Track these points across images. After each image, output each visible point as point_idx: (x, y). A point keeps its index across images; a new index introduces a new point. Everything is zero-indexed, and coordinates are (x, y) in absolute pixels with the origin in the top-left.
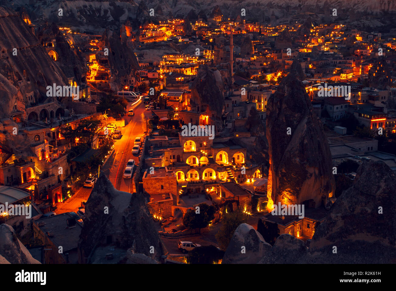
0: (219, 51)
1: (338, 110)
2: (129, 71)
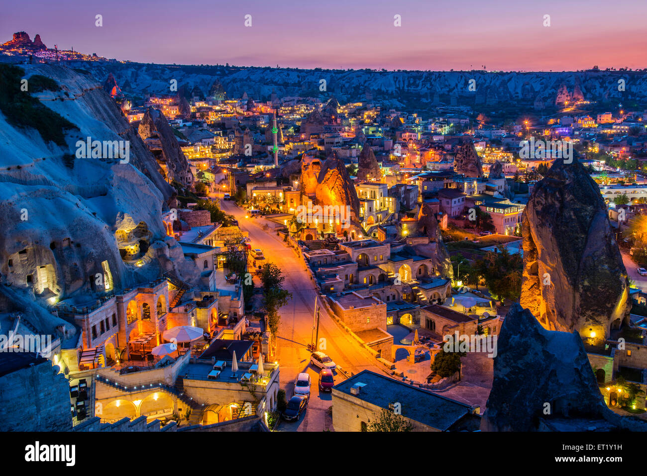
1: (456, 205)
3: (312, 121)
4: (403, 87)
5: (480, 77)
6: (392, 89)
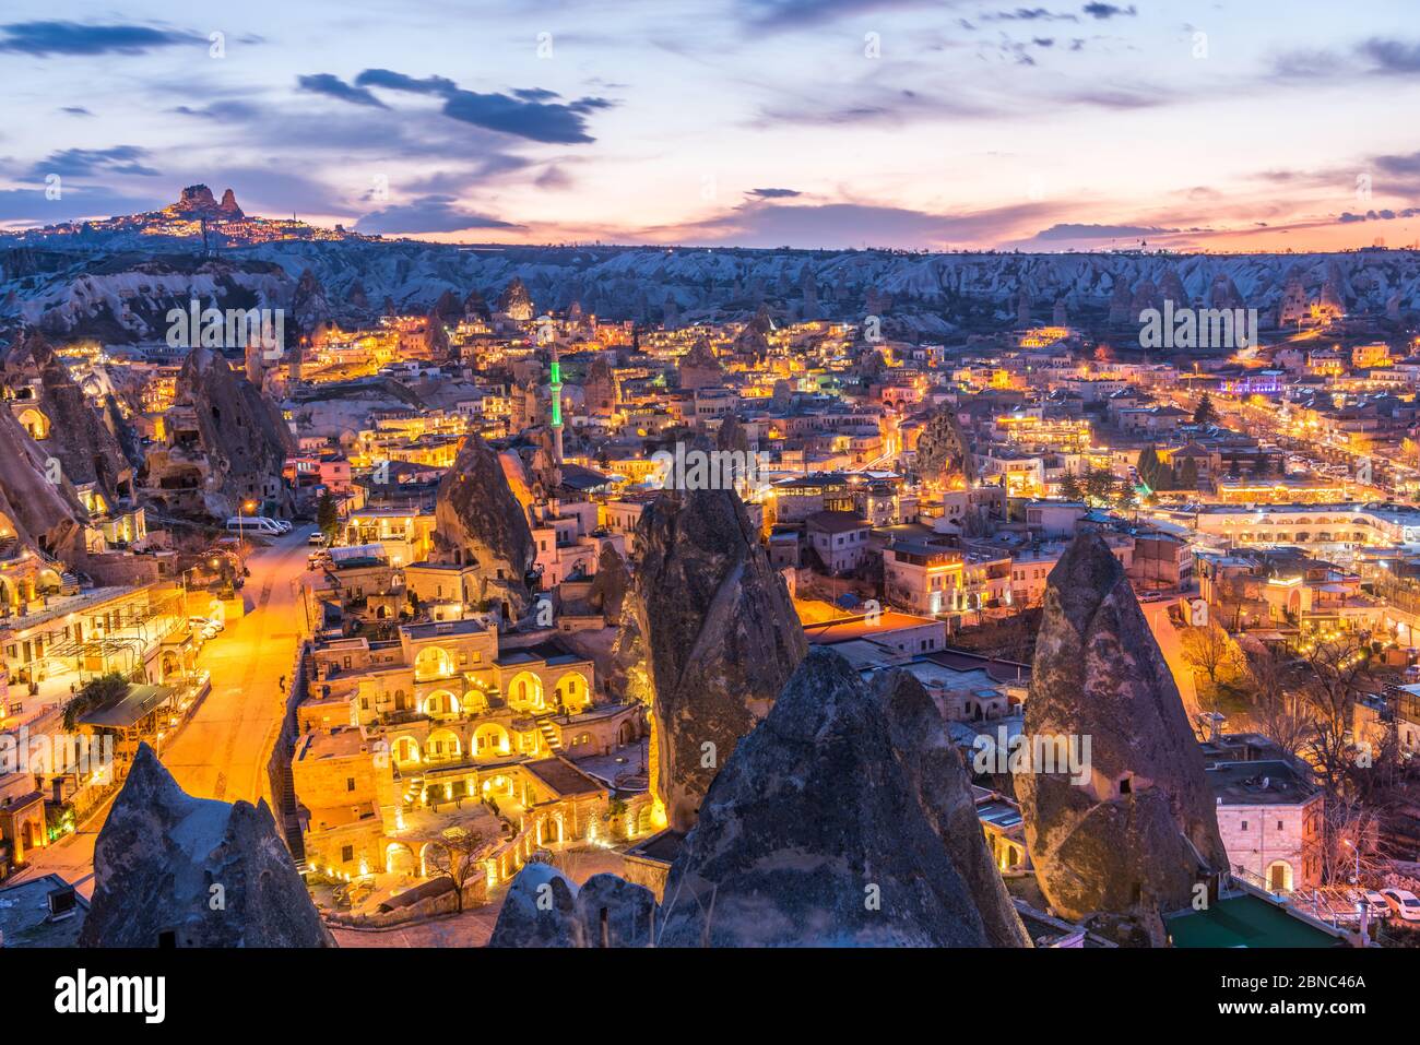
0: (524, 399)
1: (843, 546)
2: (261, 461)
3: (694, 362)
4: (958, 288)
5: (1127, 265)
6: (933, 291)
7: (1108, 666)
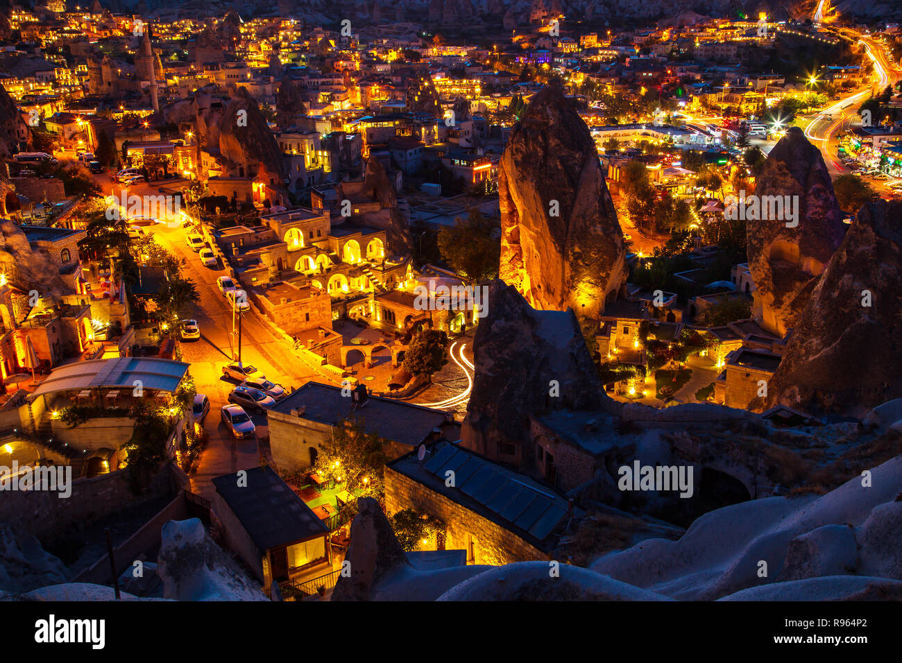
1: (412, 158)
3: (205, 44)
7: (820, 203)
